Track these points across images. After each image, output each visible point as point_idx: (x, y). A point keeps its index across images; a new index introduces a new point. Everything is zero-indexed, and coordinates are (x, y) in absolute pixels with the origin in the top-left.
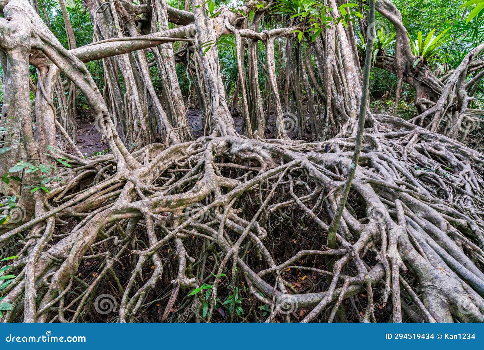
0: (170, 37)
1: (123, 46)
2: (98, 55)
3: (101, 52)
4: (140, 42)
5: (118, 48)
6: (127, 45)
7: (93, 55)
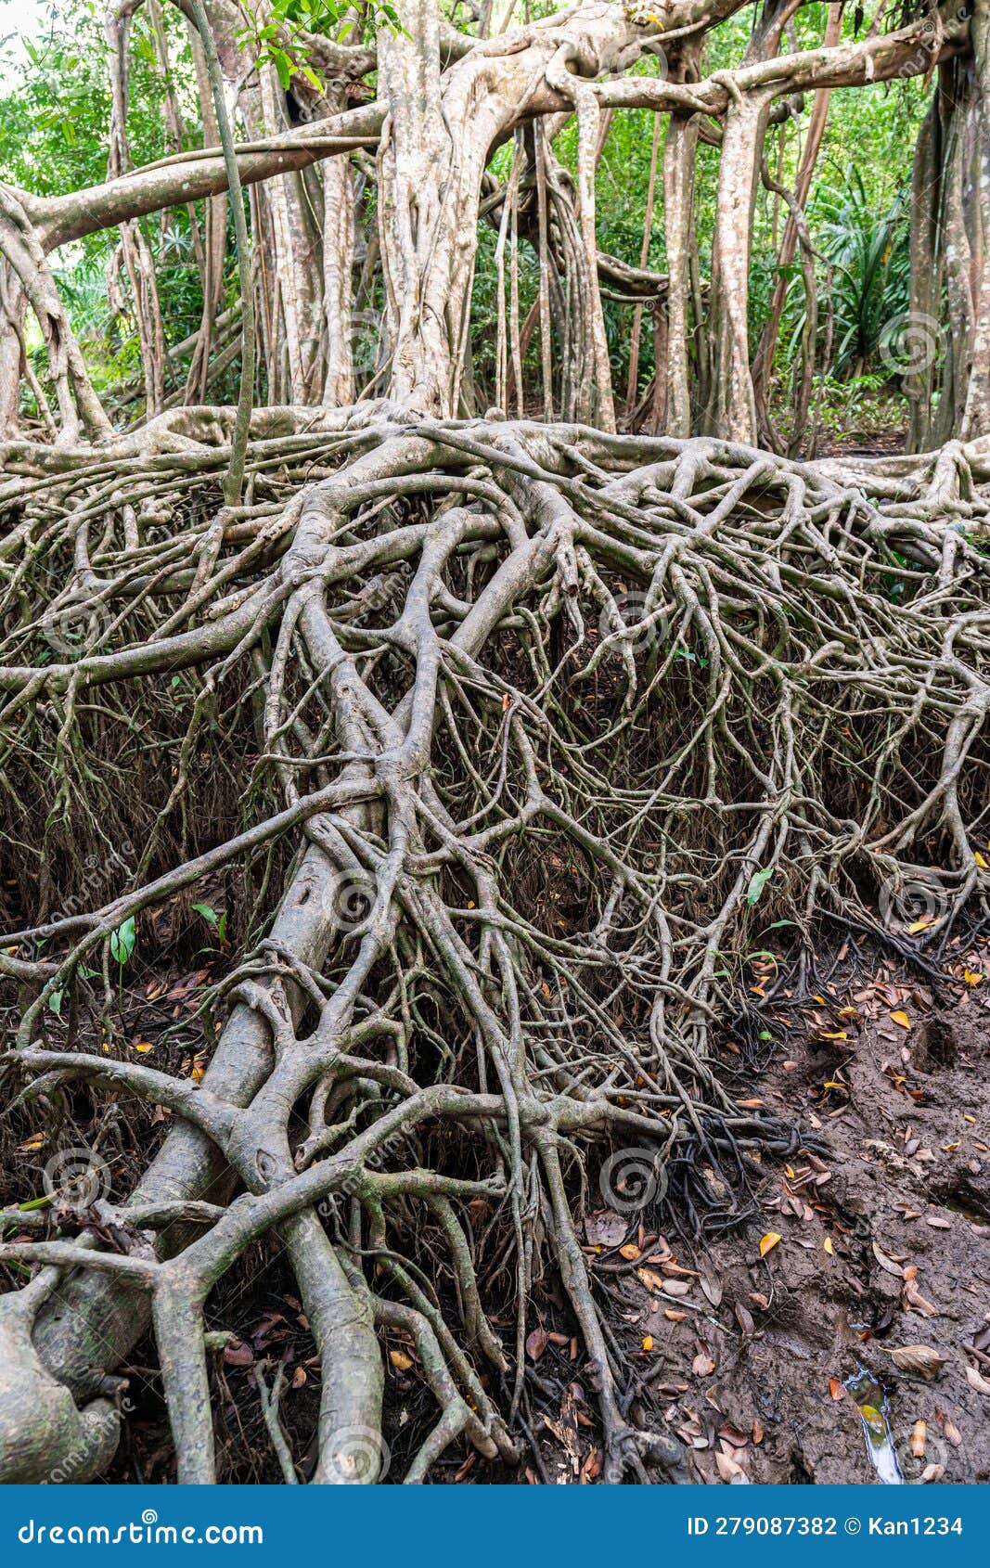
0: (341, 134)
1: (203, 176)
2: (138, 201)
3: (144, 193)
4: (251, 157)
5: (190, 181)
6: (213, 169)
7: (124, 203)
